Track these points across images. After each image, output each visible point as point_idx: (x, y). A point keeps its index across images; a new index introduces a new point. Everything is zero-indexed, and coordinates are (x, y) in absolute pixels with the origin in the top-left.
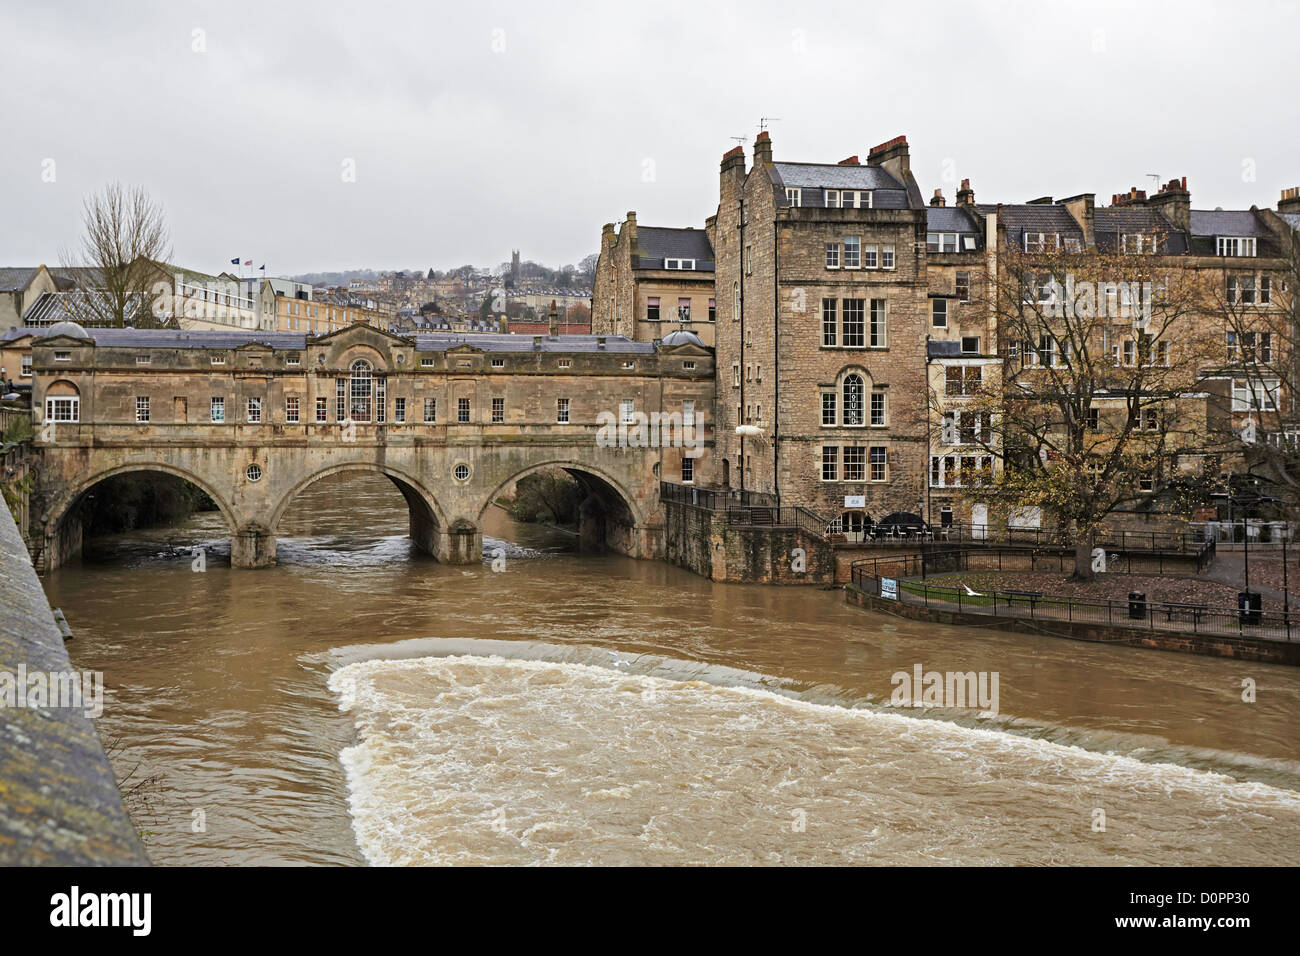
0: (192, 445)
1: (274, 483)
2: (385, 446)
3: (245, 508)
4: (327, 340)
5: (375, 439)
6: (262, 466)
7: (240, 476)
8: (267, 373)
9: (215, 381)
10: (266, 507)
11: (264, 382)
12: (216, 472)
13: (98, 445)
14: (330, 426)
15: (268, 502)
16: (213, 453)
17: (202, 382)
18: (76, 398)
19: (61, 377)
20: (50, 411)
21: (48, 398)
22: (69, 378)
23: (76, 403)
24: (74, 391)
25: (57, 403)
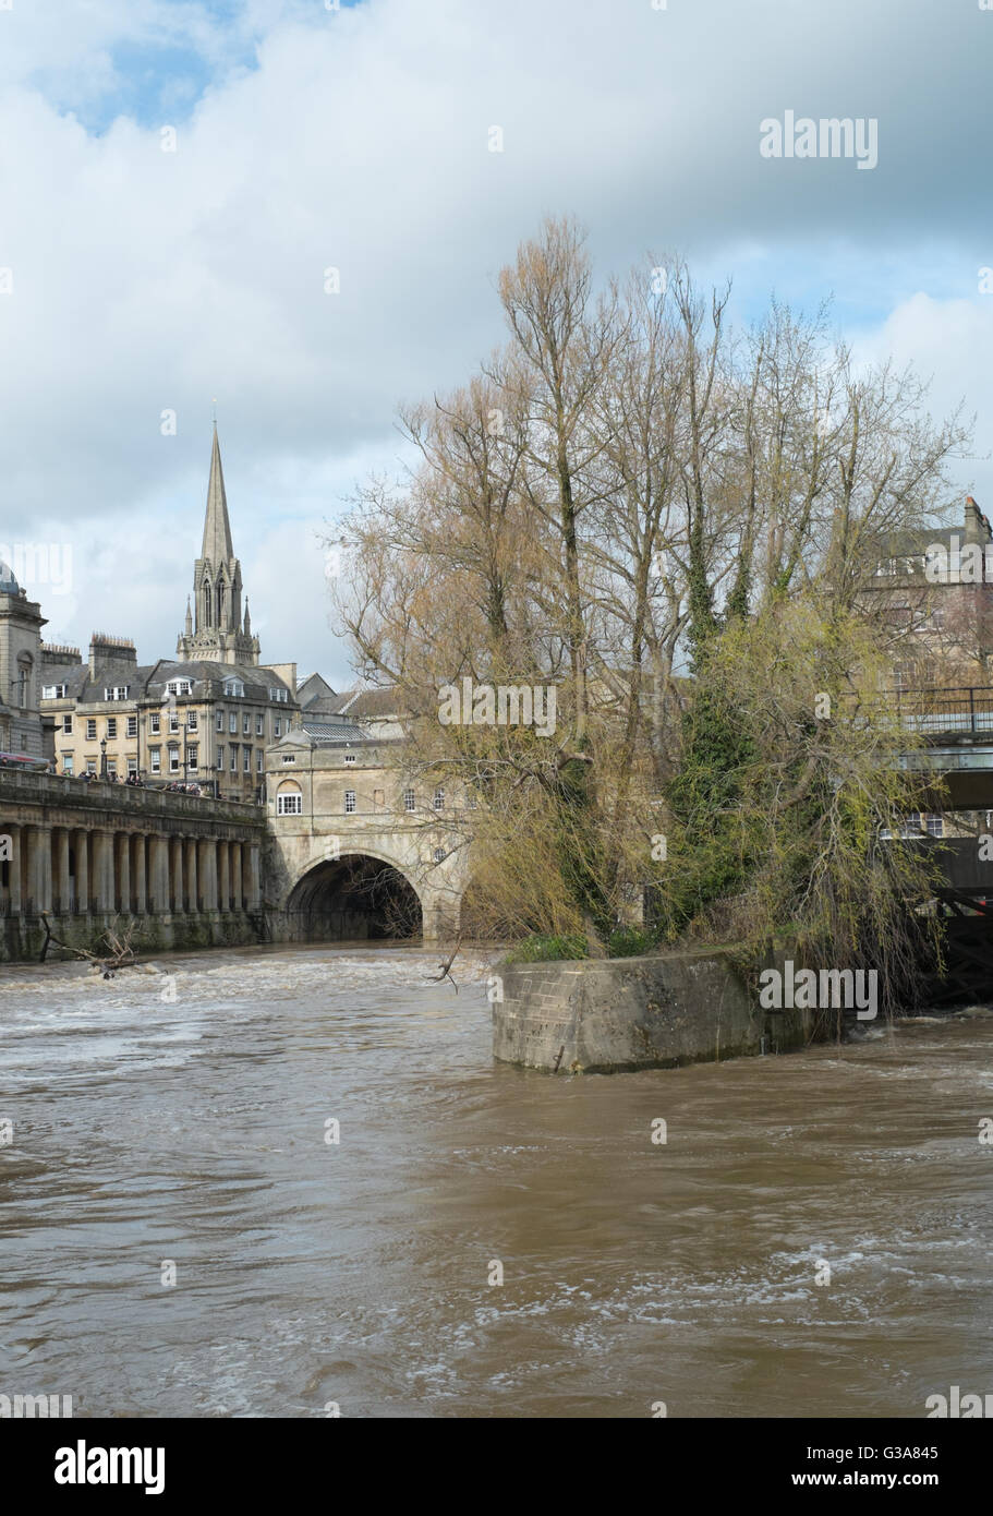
0: (389, 831)
1: (456, 864)
3: (433, 886)
6: (446, 848)
7: (428, 858)
10: (450, 885)
12: (409, 855)
13: (316, 833)
15: (452, 880)
16: (406, 838)
18: (300, 795)
19: (288, 778)
20: (280, 805)
21: (279, 796)
22: (294, 778)
23: (299, 799)
24: (297, 788)
25: (286, 799)
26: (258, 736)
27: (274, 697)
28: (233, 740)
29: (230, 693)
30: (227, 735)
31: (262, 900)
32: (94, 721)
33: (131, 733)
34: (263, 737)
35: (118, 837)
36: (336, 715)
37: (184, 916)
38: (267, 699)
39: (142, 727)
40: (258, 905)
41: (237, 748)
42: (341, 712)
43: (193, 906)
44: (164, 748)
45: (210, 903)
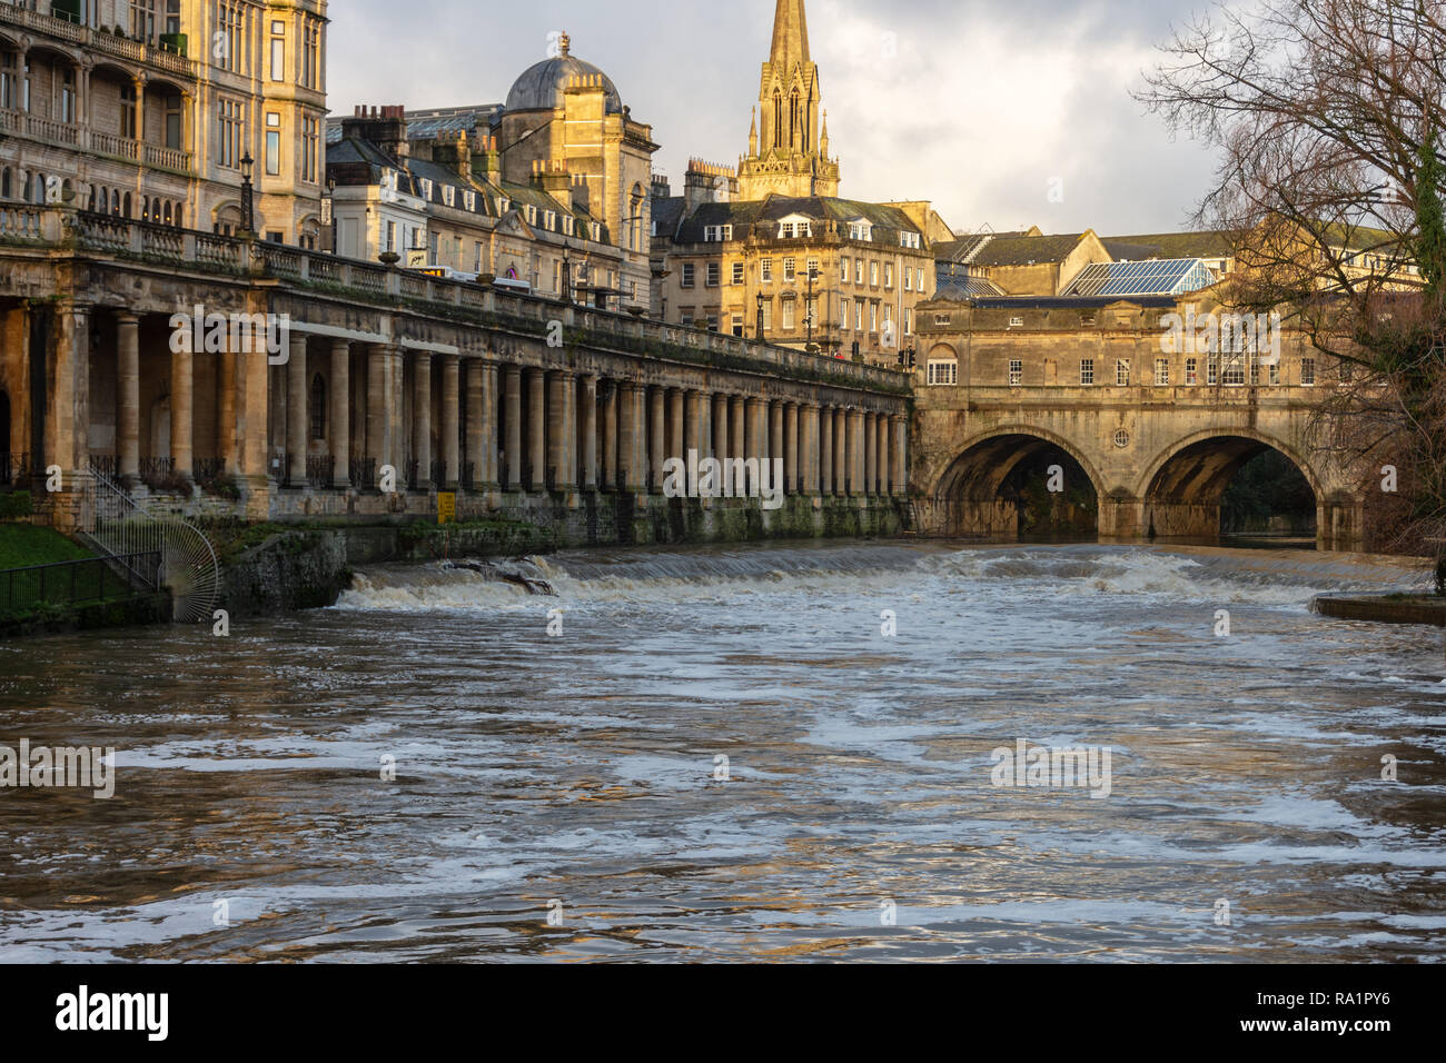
0: (1061, 407)
1: (1140, 448)
2: (1257, 410)
3: (1113, 474)
4: (1196, 297)
5: (1246, 402)
6: (1130, 431)
7: (1108, 441)
8: (1135, 331)
9: (1084, 342)
10: (1133, 474)
11: (1133, 342)
12: (1084, 435)
13: (973, 408)
14: (1199, 388)
15: (1134, 469)
16: (1081, 416)
17: (1072, 344)
18: (955, 361)
19: (941, 341)
20: (931, 374)
21: (930, 362)
22: (948, 341)
23: (954, 366)
24: (952, 354)
25: (938, 366)
26: (886, 289)
27: (905, 242)
28: (859, 293)
29: (855, 235)
30: (853, 286)
31: (908, 484)
32: (692, 266)
33: (736, 282)
34: (891, 289)
35: (772, 406)
36: (960, 264)
37: (833, 499)
38: (897, 245)
39: (749, 273)
40: (903, 489)
41: (863, 303)
42: (965, 261)
43: (841, 488)
44: (776, 300)
45: (857, 486)
